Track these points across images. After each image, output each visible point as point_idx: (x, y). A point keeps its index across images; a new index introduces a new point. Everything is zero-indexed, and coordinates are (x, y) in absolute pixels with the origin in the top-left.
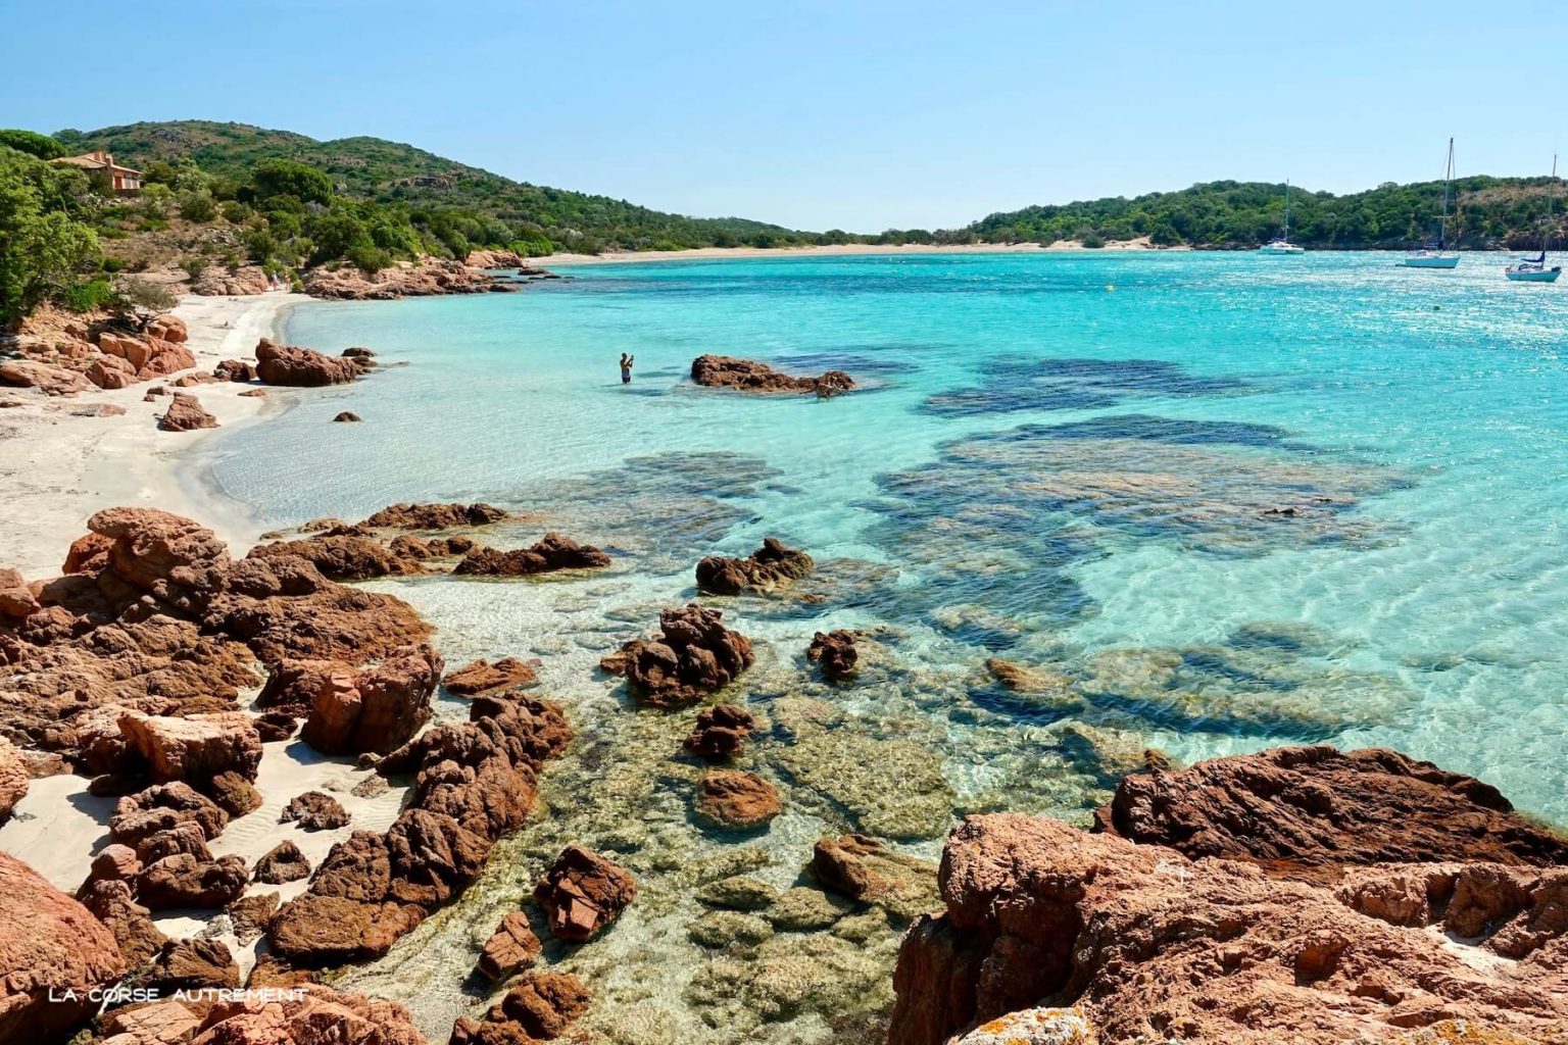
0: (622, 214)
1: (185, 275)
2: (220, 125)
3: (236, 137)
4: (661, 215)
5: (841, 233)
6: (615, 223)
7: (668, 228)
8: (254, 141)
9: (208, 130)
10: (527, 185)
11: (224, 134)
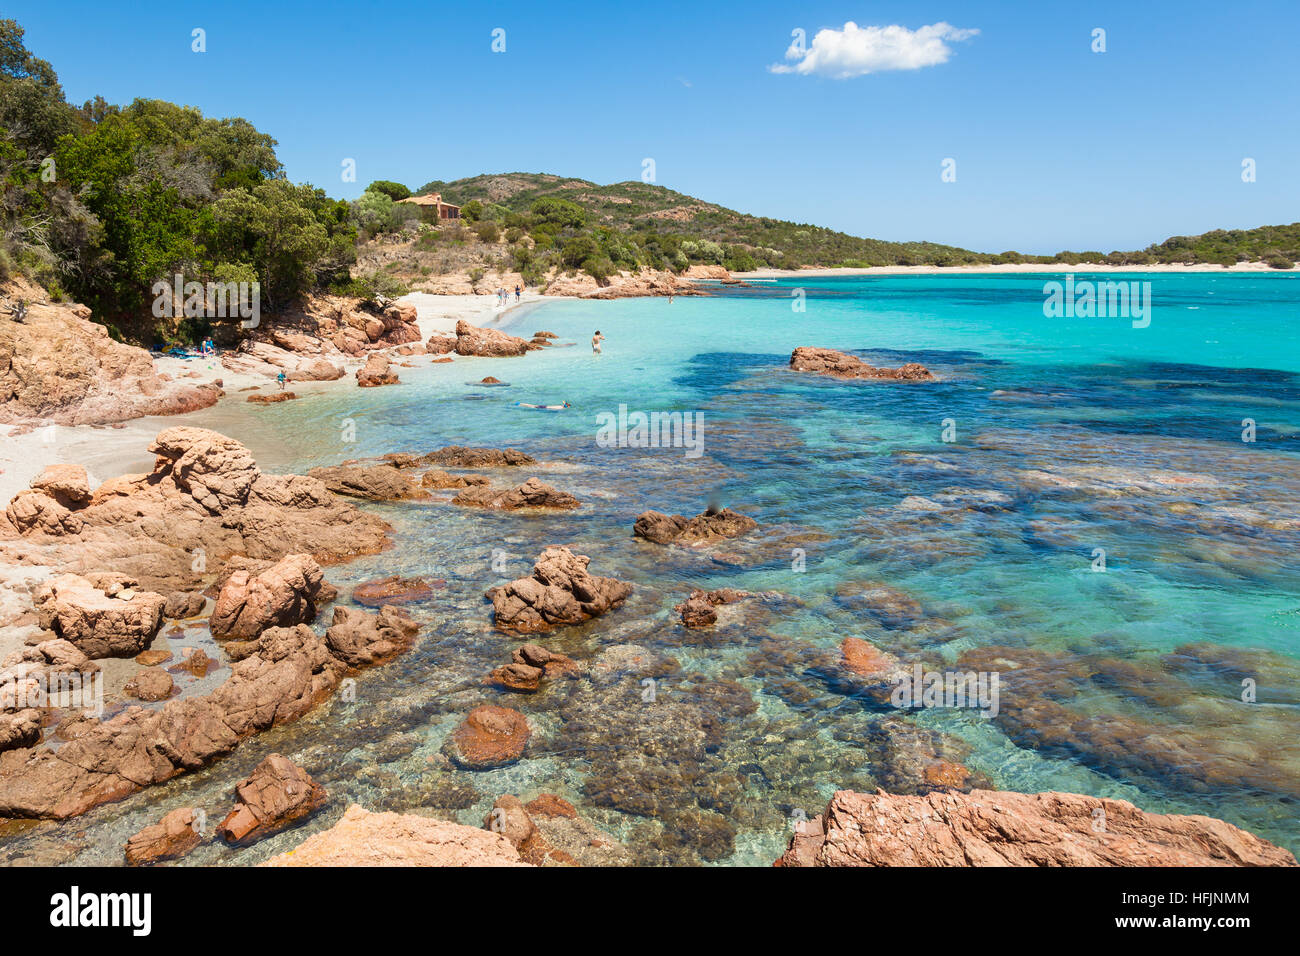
0: (826, 238)
1: (470, 279)
2: (533, 176)
3: (543, 184)
4: (857, 240)
5: (1016, 255)
6: (816, 245)
7: (862, 250)
8: (555, 186)
9: (524, 179)
10: (749, 216)
11: (536, 182)
